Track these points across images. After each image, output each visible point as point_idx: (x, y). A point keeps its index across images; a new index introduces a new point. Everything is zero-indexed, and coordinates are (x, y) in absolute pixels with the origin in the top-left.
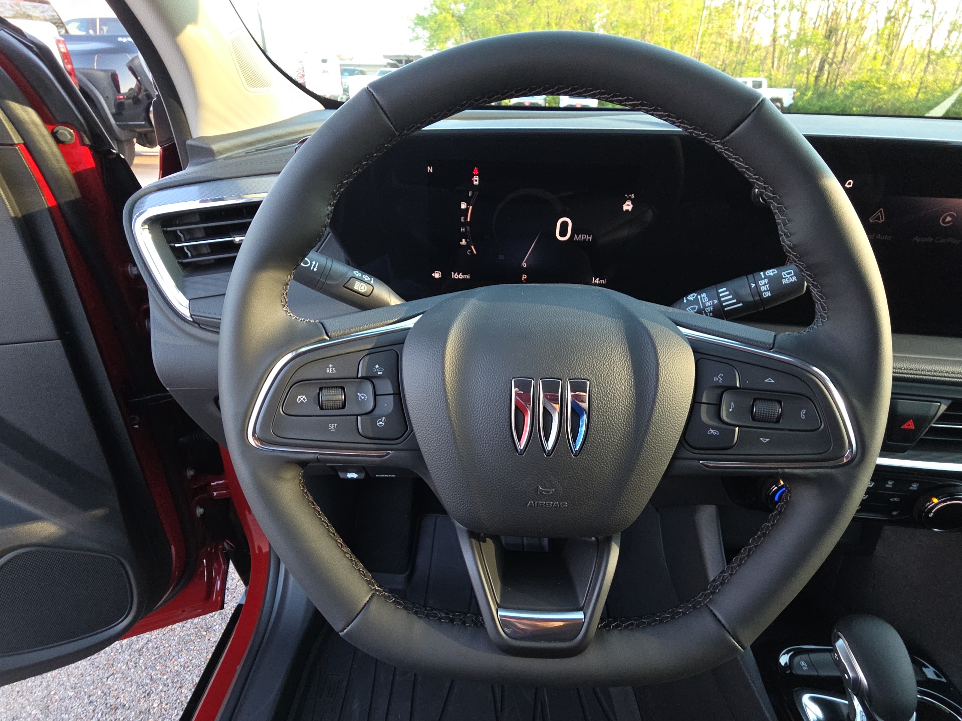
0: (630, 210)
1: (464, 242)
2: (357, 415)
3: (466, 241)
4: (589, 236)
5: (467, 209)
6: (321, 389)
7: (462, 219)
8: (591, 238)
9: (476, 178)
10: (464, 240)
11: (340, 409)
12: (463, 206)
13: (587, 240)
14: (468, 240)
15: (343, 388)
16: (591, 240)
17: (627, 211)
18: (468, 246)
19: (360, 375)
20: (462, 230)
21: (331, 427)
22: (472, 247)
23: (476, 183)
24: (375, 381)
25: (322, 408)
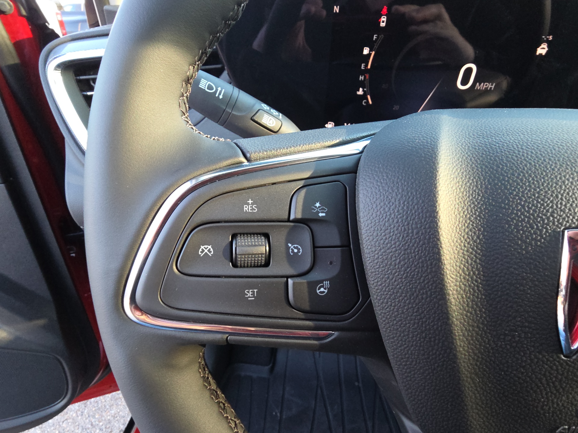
0: (544, 54)
1: (360, 92)
2: (288, 277)
3: (363, 91)
4: (492, 85)
5: (369, 55)
6: (234, 236)
7: (363, 66)
8: (493, 87)
9: (384, 19)
10: (361, 89)
11: (261, 266)
12: (366, 51)
13: (489, 89)
14: (365, 89)
15: (267, 236)
16: (492, 89)
17: (541, 55)
18: (364, 97)
19: (292, 217)
20: (361, 78)
21: (249, 294)
22: (369, 97)
23: (383, 25)
24: (314, 226)
25: (235, 266)
